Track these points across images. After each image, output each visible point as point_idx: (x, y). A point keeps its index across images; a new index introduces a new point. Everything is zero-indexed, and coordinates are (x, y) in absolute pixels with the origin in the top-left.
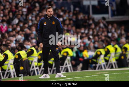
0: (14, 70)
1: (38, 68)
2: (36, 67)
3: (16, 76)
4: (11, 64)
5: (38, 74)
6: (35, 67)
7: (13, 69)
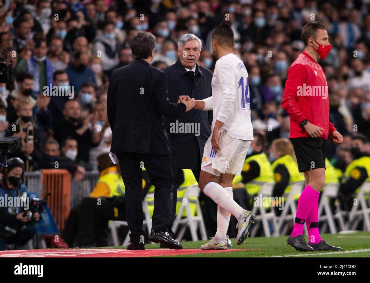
0: (200, 217)
1: (272, 215)
2: (268, 211)
3: (205, 237)
4: (191, 201)
5: (272, 231)
6: (263, 211)
7: (196, 215)
